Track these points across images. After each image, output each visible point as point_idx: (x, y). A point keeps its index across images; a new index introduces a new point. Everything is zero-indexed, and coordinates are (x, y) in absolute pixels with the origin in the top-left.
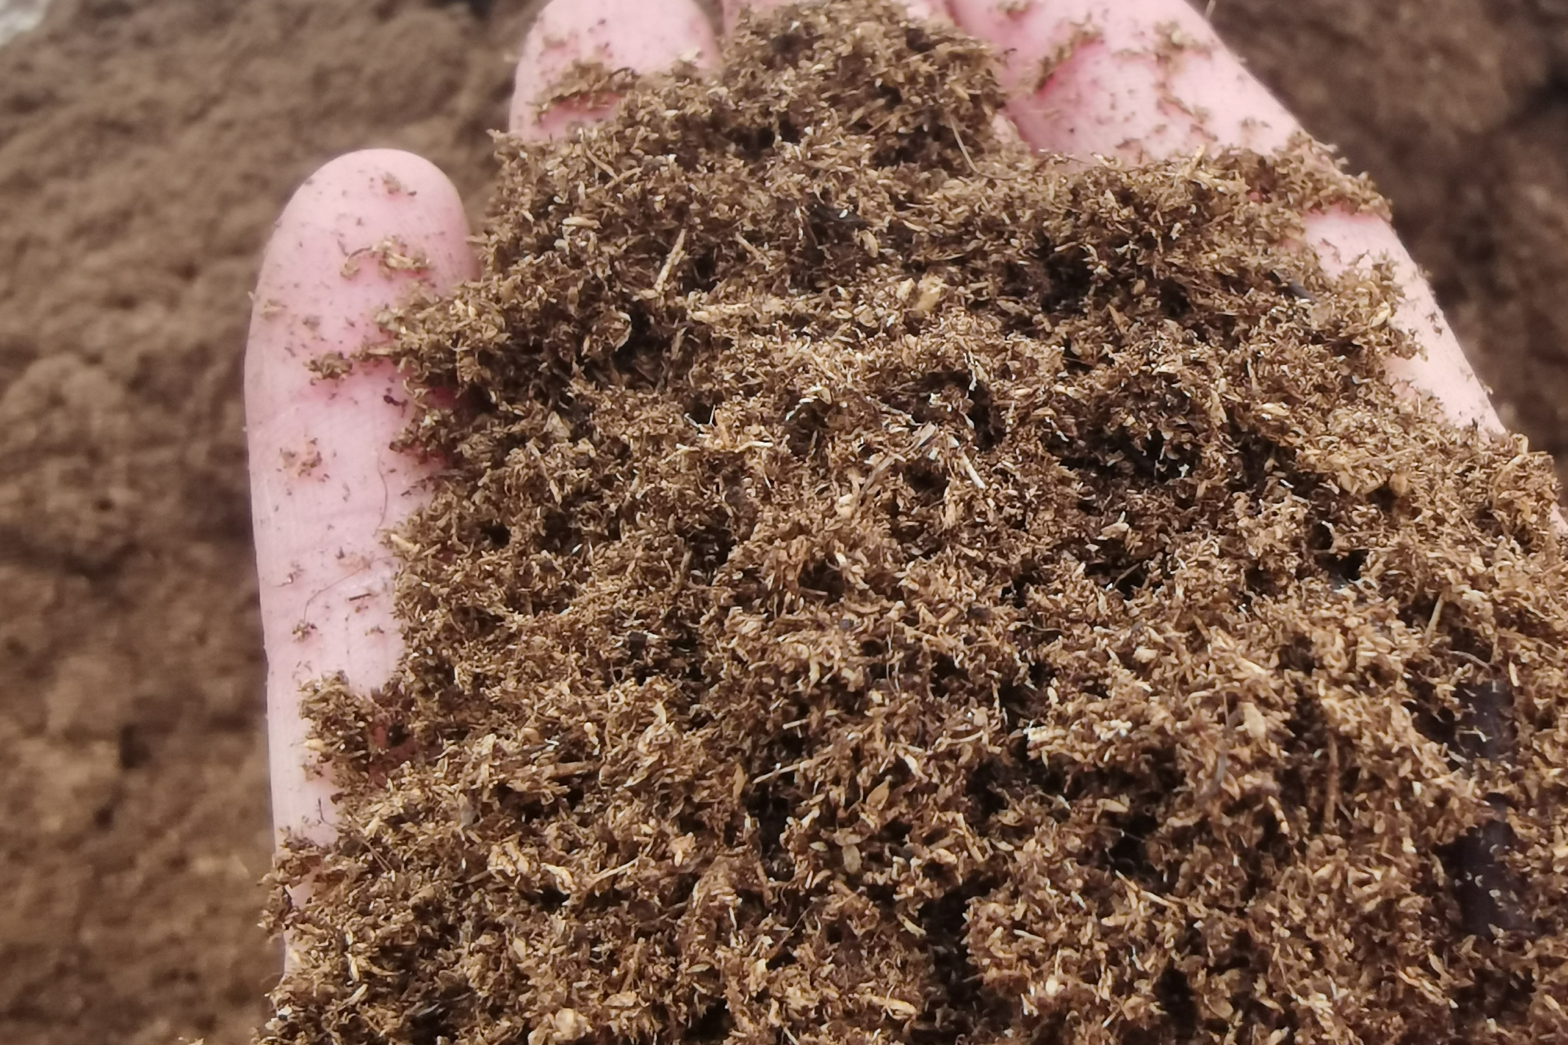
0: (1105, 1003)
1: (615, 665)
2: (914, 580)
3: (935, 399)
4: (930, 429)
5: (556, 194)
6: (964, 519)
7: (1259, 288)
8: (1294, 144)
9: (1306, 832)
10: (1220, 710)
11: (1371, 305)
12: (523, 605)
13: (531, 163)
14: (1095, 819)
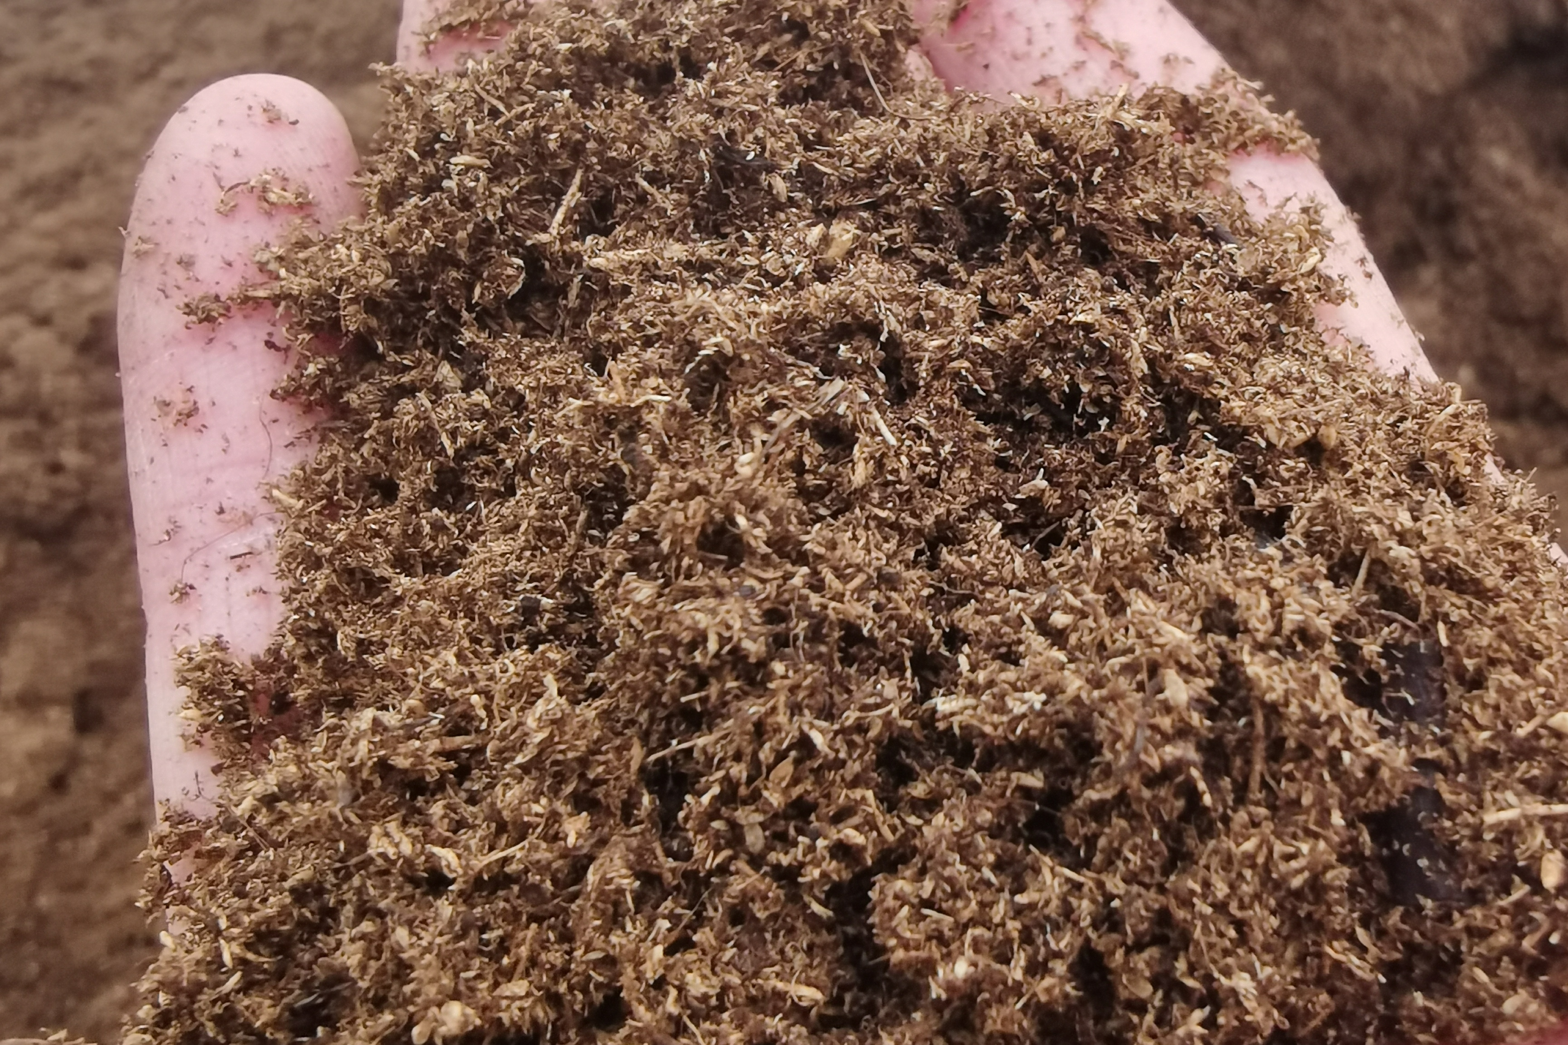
0: (1018, 985)
1: (506, 631)
2: (819, 544)
3: (844, 351)
4: (839, 384)
5: (442, 131)
6: (875, 478)
7: (1184, 233)
8: (1218, 81)
9: (1230, 803)
10: (1139, 677)
11: (1300, 250)
12: (412, 566)
13: (416, 99)
14: (1008, 793)
